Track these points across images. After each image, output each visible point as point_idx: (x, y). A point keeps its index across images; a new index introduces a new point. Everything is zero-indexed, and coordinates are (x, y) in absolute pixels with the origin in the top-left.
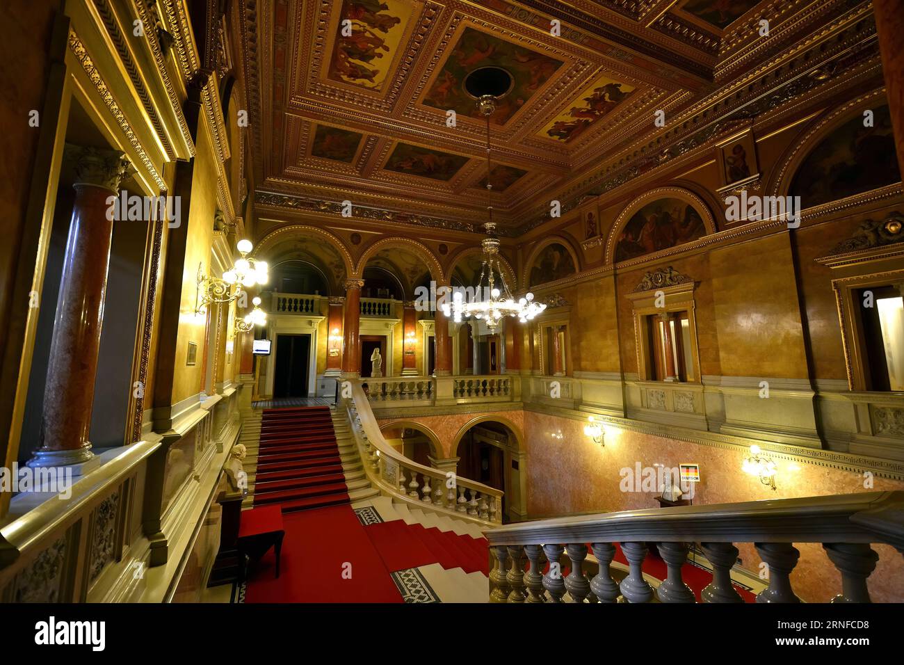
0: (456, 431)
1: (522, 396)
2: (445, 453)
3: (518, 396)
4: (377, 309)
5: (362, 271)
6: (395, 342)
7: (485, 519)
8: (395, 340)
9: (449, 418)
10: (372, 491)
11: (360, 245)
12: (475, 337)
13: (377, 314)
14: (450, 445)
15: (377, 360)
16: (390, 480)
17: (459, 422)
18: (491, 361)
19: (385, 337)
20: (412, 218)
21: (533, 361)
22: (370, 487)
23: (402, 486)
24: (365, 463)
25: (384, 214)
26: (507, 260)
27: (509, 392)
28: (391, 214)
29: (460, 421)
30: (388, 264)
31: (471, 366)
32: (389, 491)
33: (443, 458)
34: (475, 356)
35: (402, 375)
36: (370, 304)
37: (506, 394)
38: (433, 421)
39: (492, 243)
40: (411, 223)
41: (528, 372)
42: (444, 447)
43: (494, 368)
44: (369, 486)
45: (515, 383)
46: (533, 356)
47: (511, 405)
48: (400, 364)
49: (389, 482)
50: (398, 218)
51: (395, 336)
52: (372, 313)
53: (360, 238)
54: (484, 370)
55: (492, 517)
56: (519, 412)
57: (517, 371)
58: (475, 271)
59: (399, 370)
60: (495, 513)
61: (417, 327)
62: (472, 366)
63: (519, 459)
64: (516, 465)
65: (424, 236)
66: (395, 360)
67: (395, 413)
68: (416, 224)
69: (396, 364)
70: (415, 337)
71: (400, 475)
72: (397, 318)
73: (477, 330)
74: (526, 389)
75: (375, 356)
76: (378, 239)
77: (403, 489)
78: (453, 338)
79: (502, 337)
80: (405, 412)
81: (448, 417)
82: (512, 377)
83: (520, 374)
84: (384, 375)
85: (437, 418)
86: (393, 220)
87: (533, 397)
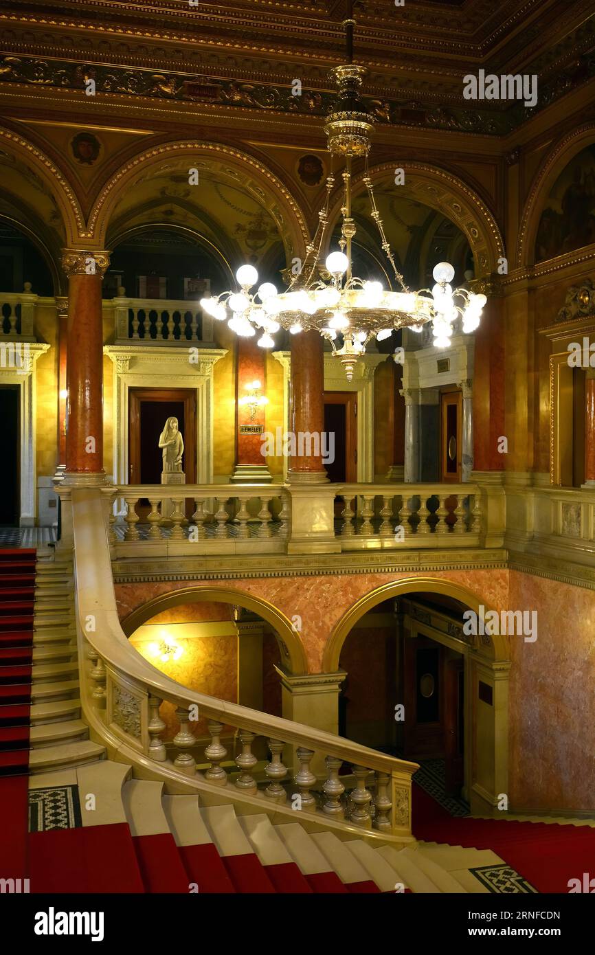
0: (338, 613)
1: (506, 535)
2: (311, 661)
3: (496, 536)
4: (171, 325)
5: (105, 227)
6: (216, 404)
7: (362, 824)
8: (218, 399)
9: (321, 584)
10: (90, 748)
11: (97, 162)
12: (410, 392)
13: (171, 336)
14: (322, 644)
15: (172, 446)
16: (130, 727)
17: (345, 594)
18: (446, 452)
19: (193, 393)
20: (228, 91)
21: (536, 452)
22: (88, 739)
23: (156, 741)
24: (83, 684)
25: (155, 83)
26: (480, 196)
27: (476, 527)
28: (173, 81)
29: (350, 589)
30: (191, 215)
31: (399, 461)
32: (126, 751)
33: (306, 672)
34: (410, 438)
35: (233, 481)
36: (153, 314)
37: (468, 529)
38: (283, 589)
39: (350, 123)
40: (226, 103)
41: (521, 478)
42: (308, 648)
43: (453, 466)
44: (84, 736)
45: (491, 503)
46: (537, 439)
47: (477, 556)
48: (230, 455)
49: (126, 731)
50: (193, 90)
51: (216, 391)
52: (159, 336)
53: (96, 147)
54: (430, 471)
55: (383, 818)
56: (497, 572)
57: (496, 476)
58: (411, 229)
59: (229, 468)
60: (390, 810)
61: (269, 367)
62: (403, 463)
63: (494, 680)
64: (486, 694)
65: (260, 136)
66: (217, 446)
67: (189, 568)
68: (239, 104)
69: (219, 456)
70: (264, 391)
71: (150, 717)
72: (221, 348)
73: (415, 376)
74: (517, 519)
75: (170, 436)
76: (141, 145)
77: (158, 748)
78: (359, 394)
79: (466, 392)
80: (212, 566)
81: (318, 580)
82: (483, 490)
83: (504, 483)
84: (192, 479)
85: (291, 584)
86: (179, 97)
87: (532, 539)
